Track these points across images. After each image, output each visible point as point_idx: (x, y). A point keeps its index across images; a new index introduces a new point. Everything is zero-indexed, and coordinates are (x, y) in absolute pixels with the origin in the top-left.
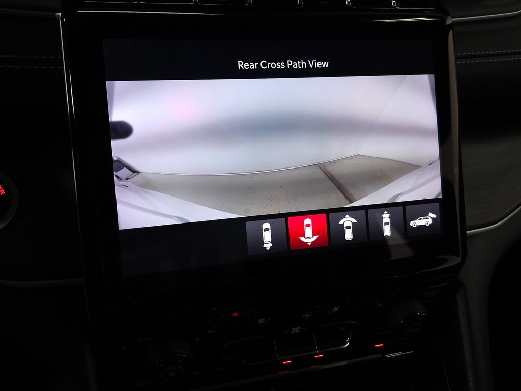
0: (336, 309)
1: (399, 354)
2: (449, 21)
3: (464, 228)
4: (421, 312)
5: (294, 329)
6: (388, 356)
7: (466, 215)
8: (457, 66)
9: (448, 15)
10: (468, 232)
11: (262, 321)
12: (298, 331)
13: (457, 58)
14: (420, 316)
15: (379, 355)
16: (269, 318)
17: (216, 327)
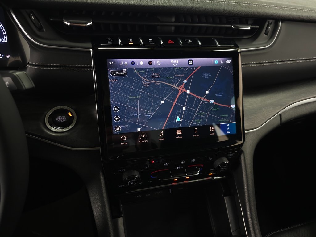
0: (194, 160)
1: (219, 177)
2: (239, 51)
3: (244, 130)
4: (227, 162)
5: (178, 167)
6: (214, 178)
7: (245, 125)
8: (242, 68)
9: (239, 48)
10: (245, 132)
11: (166, 164)
12: (179, 168)
13: (242, 65)
14: (226, 163)
15: (211, 178)
16: (168, 163)
17: (149, 166)
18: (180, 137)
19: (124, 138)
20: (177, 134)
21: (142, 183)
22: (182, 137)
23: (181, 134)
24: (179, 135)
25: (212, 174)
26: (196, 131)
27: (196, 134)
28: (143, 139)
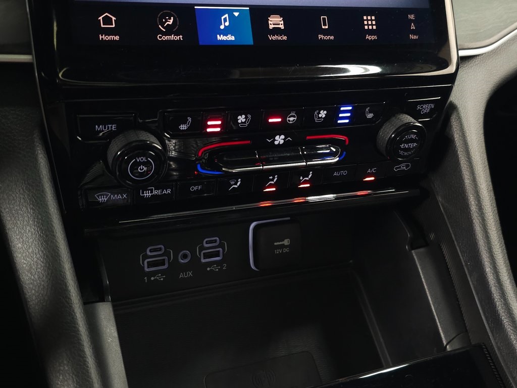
16: (249, 116)
17: (190, 119)
18: (279, 38)
19: (107, 21)
20: (271, 27)
21: (169, 191)
22: (285, 38)
23: (282, 27)
24: (277, 31)
25: (372, 178)
26: (325, 25)
27: (325, 32)
28: (169, 30)
